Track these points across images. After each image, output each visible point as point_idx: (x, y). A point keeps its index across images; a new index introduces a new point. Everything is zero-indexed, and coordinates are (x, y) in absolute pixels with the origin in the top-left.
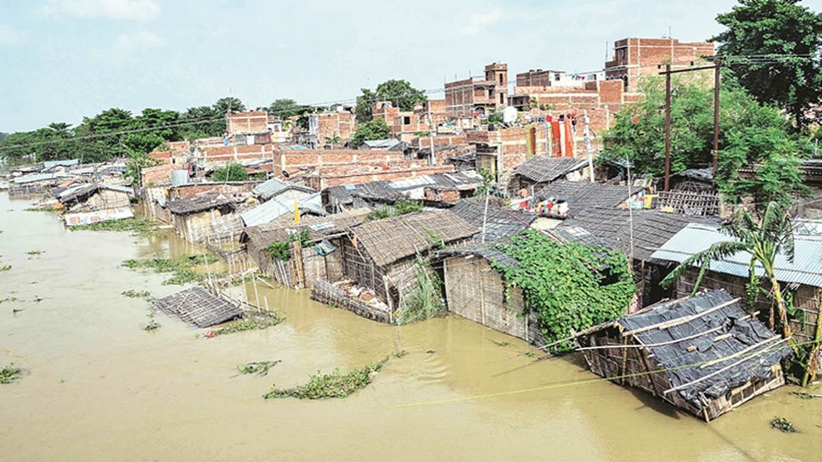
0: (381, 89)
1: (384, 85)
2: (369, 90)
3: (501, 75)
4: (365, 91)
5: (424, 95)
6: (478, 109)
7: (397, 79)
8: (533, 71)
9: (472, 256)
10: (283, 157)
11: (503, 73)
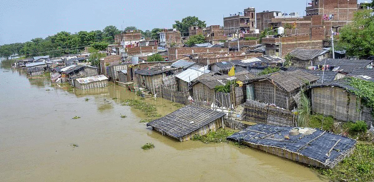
0: (184, 21)
1: (186, 19)
2: (178, 21)
3: (252, 13)
4: (177, 22)
5: (205, 23)
6: (242, 29)
7: (192, 16)
8: (265, 11)
9: (333, 86)
10: (177, 50)
11: (253, 12)
